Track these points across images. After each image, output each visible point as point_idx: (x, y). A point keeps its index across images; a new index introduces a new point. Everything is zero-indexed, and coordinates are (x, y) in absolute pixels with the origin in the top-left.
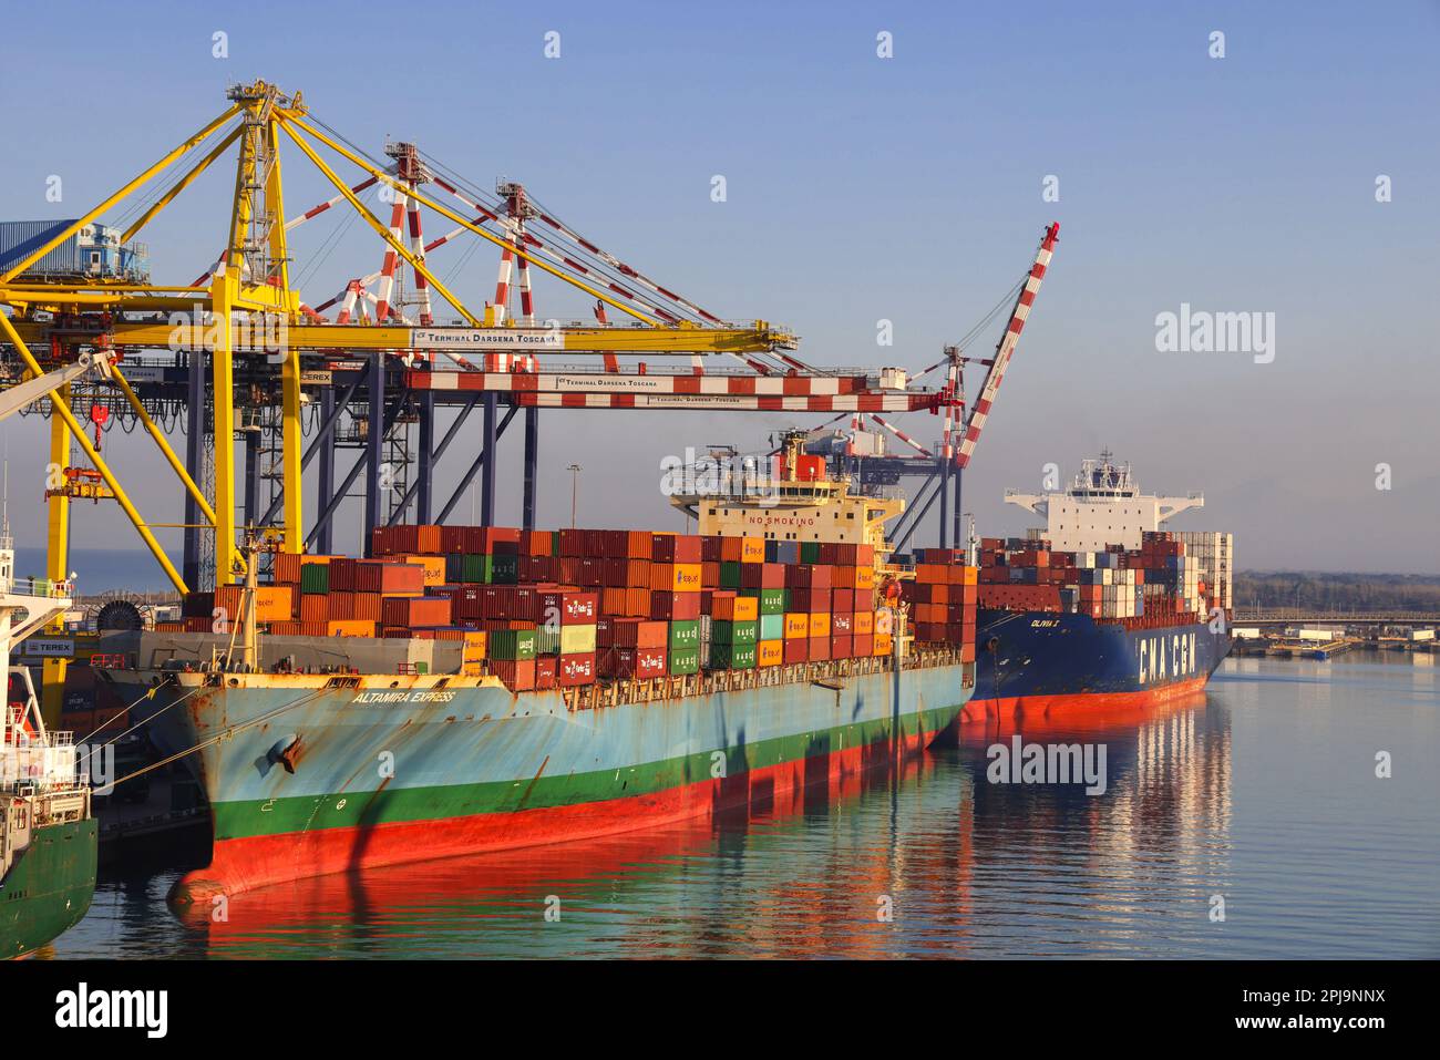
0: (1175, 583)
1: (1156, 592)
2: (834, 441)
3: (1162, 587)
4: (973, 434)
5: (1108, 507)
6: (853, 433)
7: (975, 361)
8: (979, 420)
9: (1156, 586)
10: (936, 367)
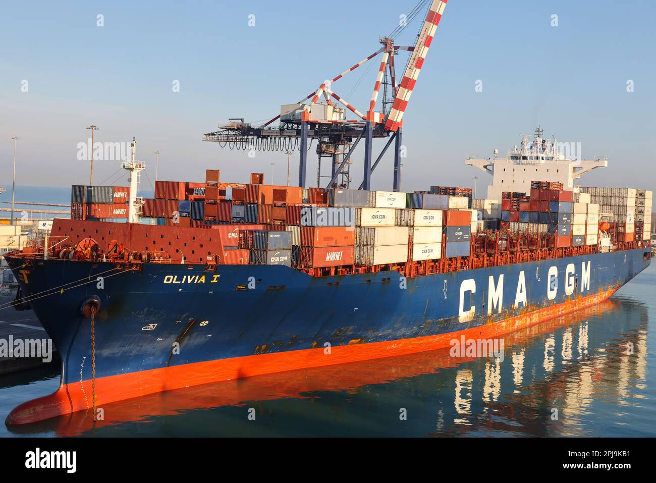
0: (556, 224)
1: (540, 231)
2: (297, 112)
3: (546, 226)
4: (399, 105)
5: (536, 167)
6: (310, 106)
7: (404, 48)
8: (406, 95)
9: (541, 226)
10: (375, 54)
